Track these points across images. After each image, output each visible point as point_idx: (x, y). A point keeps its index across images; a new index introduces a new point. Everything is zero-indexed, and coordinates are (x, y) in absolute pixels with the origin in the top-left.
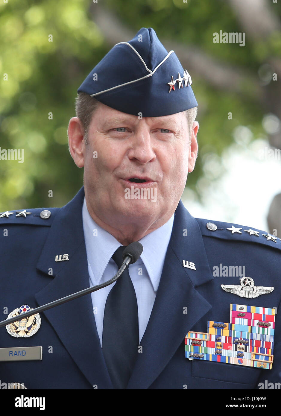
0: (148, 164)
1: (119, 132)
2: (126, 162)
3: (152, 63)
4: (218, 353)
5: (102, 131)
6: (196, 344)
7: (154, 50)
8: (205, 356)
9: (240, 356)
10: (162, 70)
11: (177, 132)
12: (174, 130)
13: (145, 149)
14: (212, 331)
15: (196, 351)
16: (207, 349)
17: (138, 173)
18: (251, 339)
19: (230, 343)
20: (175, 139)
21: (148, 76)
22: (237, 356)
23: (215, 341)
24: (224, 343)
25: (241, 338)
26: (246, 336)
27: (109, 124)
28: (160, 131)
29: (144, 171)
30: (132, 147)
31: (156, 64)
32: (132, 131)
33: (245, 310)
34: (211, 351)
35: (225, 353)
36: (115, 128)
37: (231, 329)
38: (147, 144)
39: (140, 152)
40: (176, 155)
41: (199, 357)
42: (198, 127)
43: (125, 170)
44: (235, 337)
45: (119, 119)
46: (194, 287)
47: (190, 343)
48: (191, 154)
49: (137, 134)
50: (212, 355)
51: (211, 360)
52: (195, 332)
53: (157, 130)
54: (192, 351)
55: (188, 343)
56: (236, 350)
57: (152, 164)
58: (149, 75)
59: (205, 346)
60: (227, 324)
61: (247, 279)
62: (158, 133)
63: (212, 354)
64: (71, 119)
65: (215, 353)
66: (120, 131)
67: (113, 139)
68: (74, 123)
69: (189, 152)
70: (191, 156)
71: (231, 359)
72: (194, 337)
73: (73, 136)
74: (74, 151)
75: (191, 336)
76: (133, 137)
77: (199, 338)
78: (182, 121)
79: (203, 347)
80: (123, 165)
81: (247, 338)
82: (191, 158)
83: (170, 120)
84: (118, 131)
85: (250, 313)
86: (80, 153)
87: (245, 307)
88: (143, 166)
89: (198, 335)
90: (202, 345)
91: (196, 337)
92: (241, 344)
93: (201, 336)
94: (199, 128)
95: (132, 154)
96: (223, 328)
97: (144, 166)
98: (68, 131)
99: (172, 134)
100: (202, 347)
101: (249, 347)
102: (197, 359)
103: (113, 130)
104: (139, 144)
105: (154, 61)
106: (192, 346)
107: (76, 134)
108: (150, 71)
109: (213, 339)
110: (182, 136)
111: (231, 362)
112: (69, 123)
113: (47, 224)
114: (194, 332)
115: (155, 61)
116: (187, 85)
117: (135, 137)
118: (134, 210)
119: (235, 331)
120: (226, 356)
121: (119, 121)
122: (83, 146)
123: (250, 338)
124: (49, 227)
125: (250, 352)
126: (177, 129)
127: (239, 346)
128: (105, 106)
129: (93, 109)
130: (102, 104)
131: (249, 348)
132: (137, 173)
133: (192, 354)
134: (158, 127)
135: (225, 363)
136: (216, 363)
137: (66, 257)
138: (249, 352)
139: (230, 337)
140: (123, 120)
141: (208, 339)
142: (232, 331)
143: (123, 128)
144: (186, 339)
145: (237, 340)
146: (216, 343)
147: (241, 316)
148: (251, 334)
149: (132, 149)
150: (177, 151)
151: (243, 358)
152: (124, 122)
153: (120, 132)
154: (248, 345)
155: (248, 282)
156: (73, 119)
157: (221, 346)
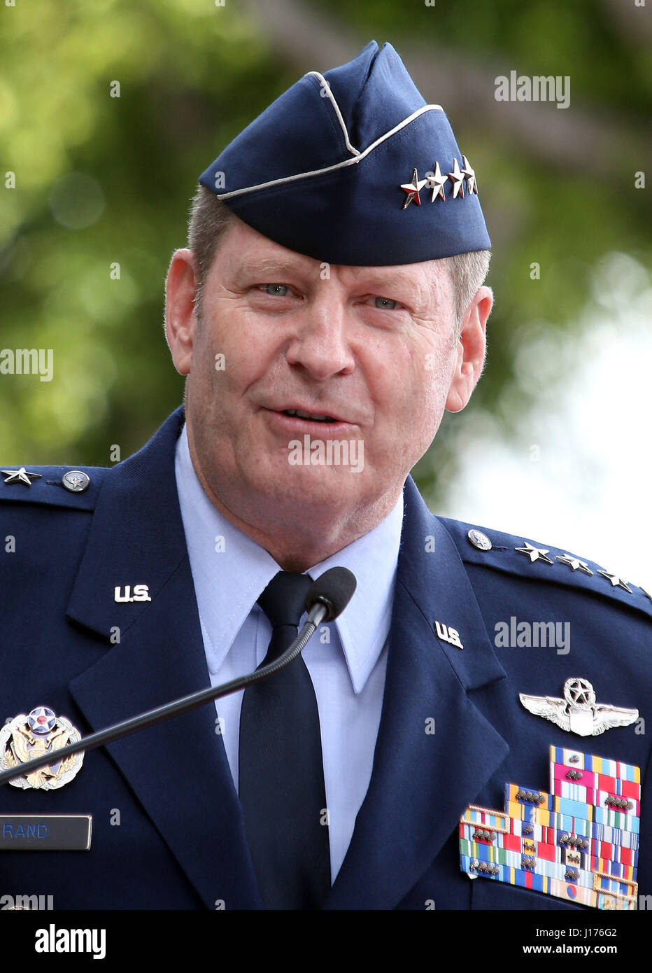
0: (335, 381)
1: (270, 296)
2: (280, 369)
3: (362, 132)
4: (527, 866)
5: (234, 287)
6: (483, 839)
7: (369, 99)
8: (500, 869)
9: (571, 878)
10: (388, 151)
11: (417, 309)
12: (411, 304)
13: (327, 344)
14: (515, 809)
15: (484, 857)
16: (505, 852)
17: (306, 401)
18: (592, 839)
19: (550, 843)
20: (412, 324)
21: (348, 163)
22: (566, 878)
23: (520, 835)
24: (538, 843)
25: (573, 833)
26: (583, 829)
27: (249, 271)
28: (372, 302)
29: (320, 396)
30: (297, 335)
31: (373, 133)
32: (305, 297)
33: (580, 765)
34: (514, 860)
35: (541, 866)
36: (263, 285)
37: (552, 808)
38: (333, 331)
39: (314, 349)
40: (413, 366)
41: (490, 872)
42: (492, 300)
43: (272, 388)
44: (562, 829)
45: (274, 261)
46: (464, 691)
47: (469, 835)
48: (463, 368)
49: (312, 303)
50: (516, 870)
51: (513, 882)
52: (481, 809)
53: (367, 301)
54: (475, 856)
55: (466, 836)
56: (563, 861)
57: (345, 381)
58: (352, 161)
59: (501, 845)
60: (545, 795)
61: (580, 685)
62: (369, 307)
63: (516, 867)
64: (175, 254)
65: (522, 866)
66: (274, 295)
67: (256, 311)
68: (180, 262)
69: (459, 361)
70: (462, 372)
71: (553, 882)
72: (479, 823)
73: (177, 295)
74: (174, 331)
75: (472, 818)
76: (304, 311)
77: (488, 825)
78: (434, 283)
79: (497, 850)
80: (270, 375)
81: (585, 835)
82: (462, 376)
83: (400, 277)
84: (268, 292)
85: (592, 772)
86: (186, 338)
87: (580, 756)
88: (319, 385)
89: (487, 817)
90: (494, 843)
91: (483, 820)
92: (572, 848)
93: (492, 821)
94: (494, 303)
95: (294, 352)
96: (536, 803)
97: (322, 386)
98: (166, 282)
99: (405, 313)
100: (494, 848)
101: (590, 856)
102: (487, 876)
103: (256, 287)
104: (314, 329)
105: (368, 127)
106: (475, 844)
107: (184, 290)
108: (354, 151)
109: (518, 831)
110: (431, 320)
111: (553, 893)
112: (171, 262)
113: (84, 506)
114: (478, 808)
115: (372, 127)
116: (459, 194)
117: (307, 310)
118: (292, 485)
119: (562, 815)
120: (544, 875)
121: (272, 267)
122: (193, 322)
123: (591, 836)
124: (91, 512)
125: (591, 871)
126: (417, 301)
127: (568, 851)
128: (246, 226)
129: (219, 232)
130: (240, 221)
131: (588, 858)
132: (303, 400)
133: (476, 863)
134: (370, 292)
135: (541, 893)
136: (523, 891)
137: (142, 593)
138: (589, 870)
139: (551, 828)
140: (281, 265)
141: (508, 830)
142: (556, 814)
143: (281, 285)
144: (463, 824)
145: (565, 837)
146: (523, 840)
147: (573, 777)
148: (593, 824)
149: (298, 339)
150: (415, 357)
151: (577, 884)
152: (285, 271)
153: (274, 297)
154: (588, 853)
155: (580, 691)
156: (180, 253)
157: (533, 849)
